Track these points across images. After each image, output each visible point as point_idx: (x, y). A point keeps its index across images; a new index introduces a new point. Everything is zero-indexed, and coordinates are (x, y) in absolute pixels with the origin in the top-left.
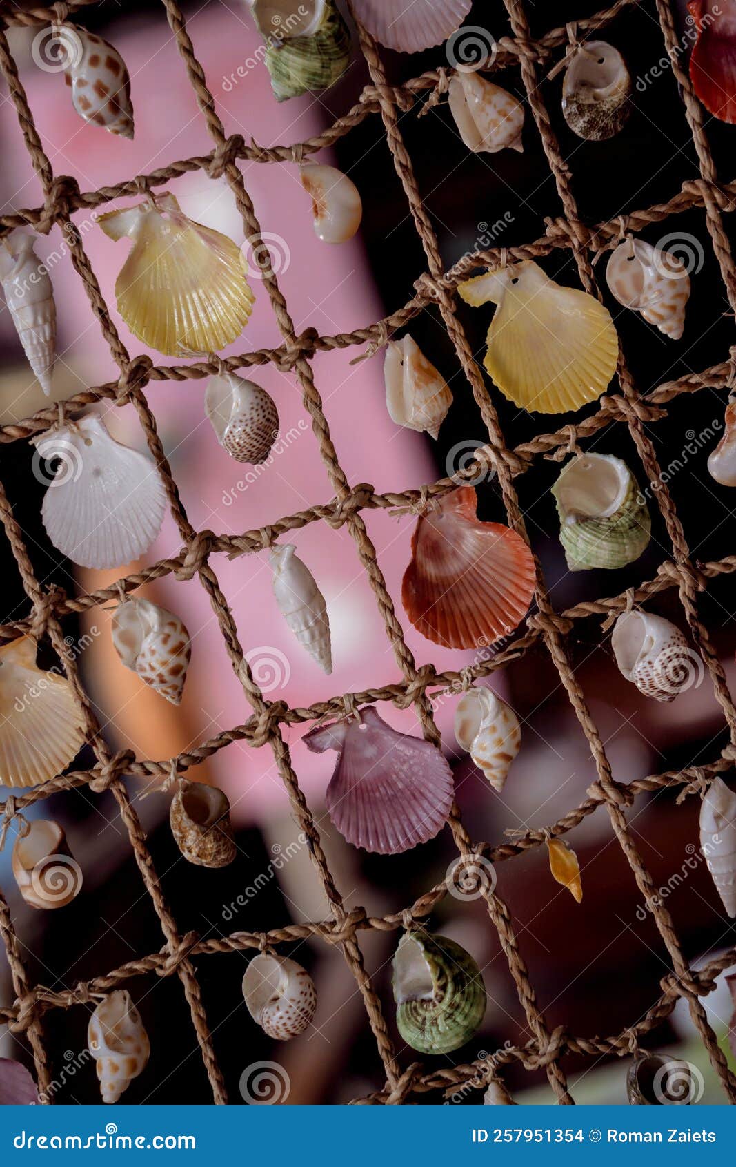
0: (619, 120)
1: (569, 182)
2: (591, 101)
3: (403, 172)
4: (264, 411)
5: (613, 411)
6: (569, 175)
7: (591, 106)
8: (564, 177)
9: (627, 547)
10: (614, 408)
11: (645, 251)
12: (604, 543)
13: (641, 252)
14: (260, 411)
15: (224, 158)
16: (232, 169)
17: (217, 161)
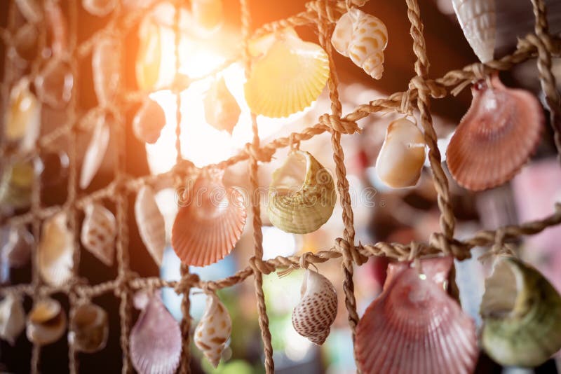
9: (293, 217)
10: (322, 125)
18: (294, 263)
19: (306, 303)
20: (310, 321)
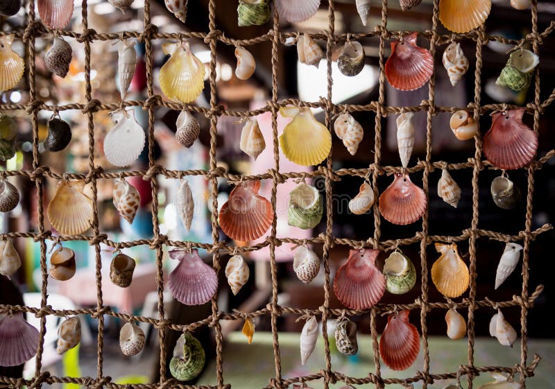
3: (274, 62)
4: (192, 128)
8: (330, 84)
10: (322, 171)
11: (351, 119)
13: (349, 119)
15: (211, 35)
16: (213, 41)
17: (208, 36)
19: (311, 265)
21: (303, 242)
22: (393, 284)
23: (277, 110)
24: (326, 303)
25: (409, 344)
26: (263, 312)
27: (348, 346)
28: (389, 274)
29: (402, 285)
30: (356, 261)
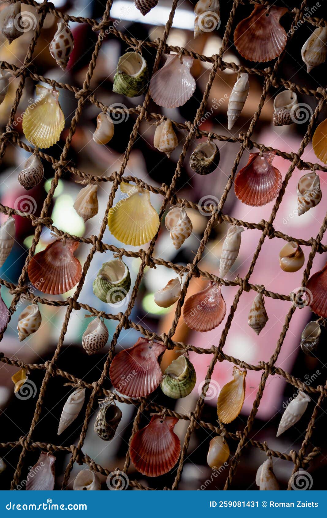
0: (204, 170)
1: (177, 177)
2: (200, 159)
3: (131, 137)
4: (35, 173)
5: (140, 255)
6: (179, 176)
7: (198, 160)
8: (177, 175)
10: (140, 254)
11: (183, 214)
12: (102, 290)
13: (182, 214)
14: (34, 173)
15: (82, 92)
16: (82, 98)
17: (79, 93)
18: (94, 313)
19: (96, 337)
20: (95, 345)
21: (99, 313)
22: (167, 384)
23: (118, 183)
24: (100, 381)
25: (166, 454)
26: (40, 367)
27: (103, 427)
28: (169, 375)
29: (174, 387)
30: (143, 350)
